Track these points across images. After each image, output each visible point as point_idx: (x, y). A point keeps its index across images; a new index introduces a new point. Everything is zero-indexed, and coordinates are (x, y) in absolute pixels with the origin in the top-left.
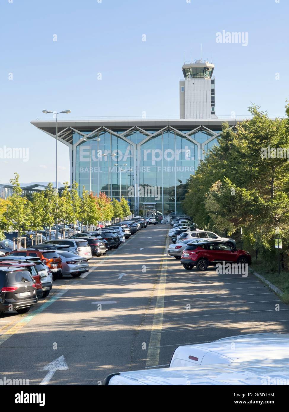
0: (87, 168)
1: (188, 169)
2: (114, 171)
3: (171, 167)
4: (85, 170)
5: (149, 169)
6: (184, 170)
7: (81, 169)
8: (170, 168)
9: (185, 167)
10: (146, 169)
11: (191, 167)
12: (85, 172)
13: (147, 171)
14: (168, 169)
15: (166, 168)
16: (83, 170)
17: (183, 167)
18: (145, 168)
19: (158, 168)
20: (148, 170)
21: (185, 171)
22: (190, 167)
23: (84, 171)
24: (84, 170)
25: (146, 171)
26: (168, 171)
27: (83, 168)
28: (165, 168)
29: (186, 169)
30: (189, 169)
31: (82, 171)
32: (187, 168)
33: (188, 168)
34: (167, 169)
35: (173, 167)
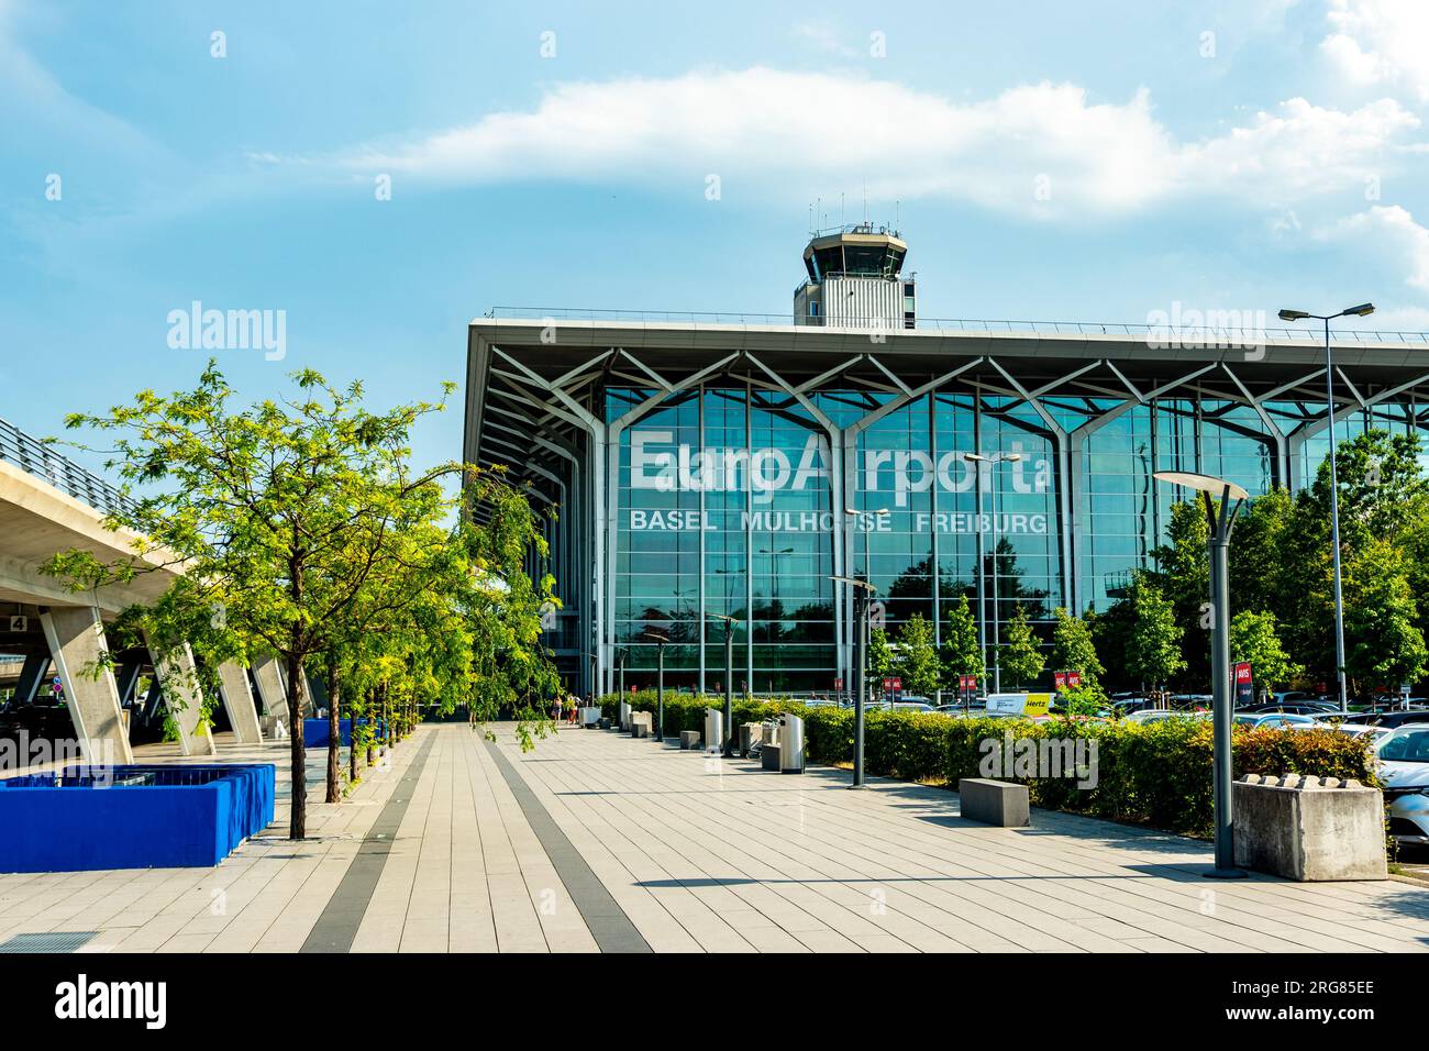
0: (657, 514)
1: (1023, 524)
2: (759, 528)
3: (963, 516)
4: (654, 519)
5: (885, 522)
6: (1010, 527)
7: (638, 516)
8: (962, 519)
9: (1014, 517)
10: (875, 521)
11: (1032, 515)
12: (651, 527)
13: (879, 528)
14: (953, 523)
15: (945, 518)
16: (642, 519)
17: (1006, 518)
18: (872, 517)
19: (919, 517)
20: (883, 526)
21: (1014, 530)
22: (1029, 517)
23: (649, 522)
24: (648, 519)
25: (875, 529)
26: (953, 529)
27: (644, 514)
28: (940, 520)
29: (1015, 524)
30: (1028, 524)
31: (638, 523)
32: (1019, 520)
33: (1025, 519)
34: (949, 523)
35: (970, 517)
